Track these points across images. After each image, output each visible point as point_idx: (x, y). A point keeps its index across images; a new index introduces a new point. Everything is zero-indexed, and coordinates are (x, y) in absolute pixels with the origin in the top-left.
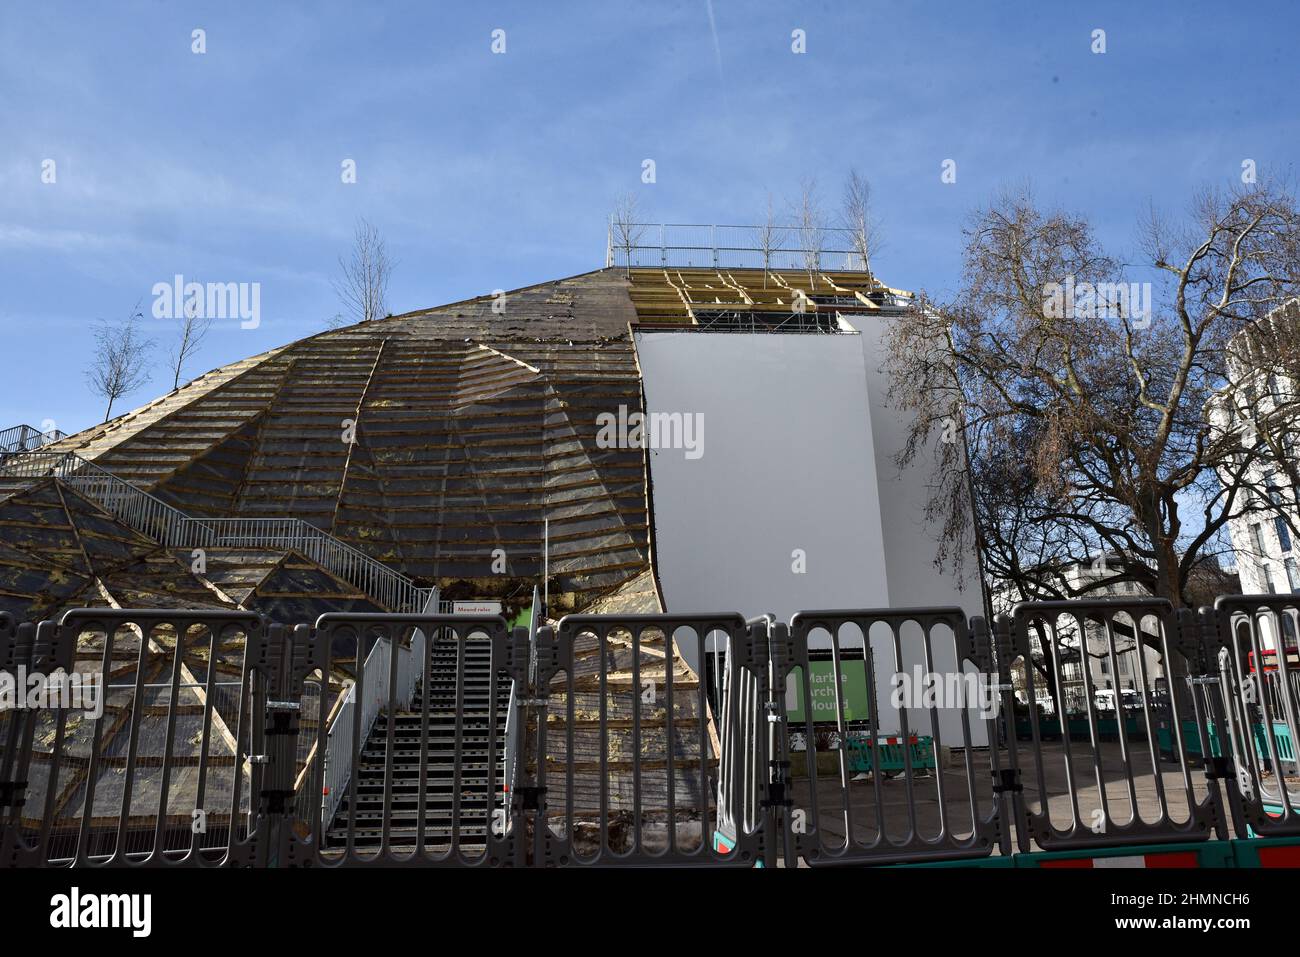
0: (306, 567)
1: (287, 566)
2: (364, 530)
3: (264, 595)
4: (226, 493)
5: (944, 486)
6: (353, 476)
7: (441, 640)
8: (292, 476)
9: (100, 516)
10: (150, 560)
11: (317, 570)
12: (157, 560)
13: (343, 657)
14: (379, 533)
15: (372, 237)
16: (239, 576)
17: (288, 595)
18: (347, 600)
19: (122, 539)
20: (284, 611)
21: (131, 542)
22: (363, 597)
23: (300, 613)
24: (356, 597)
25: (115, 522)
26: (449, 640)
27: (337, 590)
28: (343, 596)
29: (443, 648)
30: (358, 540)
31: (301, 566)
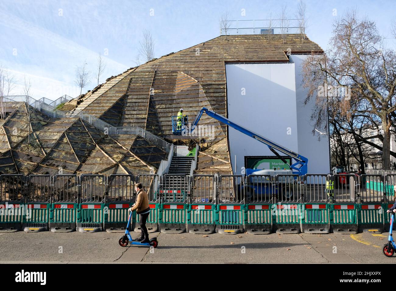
0: (142, 139)
1: (137, 140)
2: (153, 127)
3: (133, 147)
4: (118, 118)
5: (317, 110)
6: (150, 112)
7: (174, 157)
8: (134, 113)
9: (92, 127)
10: (105, 139)
11: (144, 140)
12: (107, 139)
13: (153, 162)
14: (157, 127)
15: (148, 34)
16: (126, 142)
17: (138, 147)
18: (152, 147)
19: (98, 133)
20: (138, 151)
21: (100, 134)
22: (155, 146)
23: (142, 151)
24: (154, 146)
25: (95, 129)
26: (176, 157)
27: (149, 145)
28: (151, 146)
29: (175, 159)
30: (152, 130)
31: (140, 139)
